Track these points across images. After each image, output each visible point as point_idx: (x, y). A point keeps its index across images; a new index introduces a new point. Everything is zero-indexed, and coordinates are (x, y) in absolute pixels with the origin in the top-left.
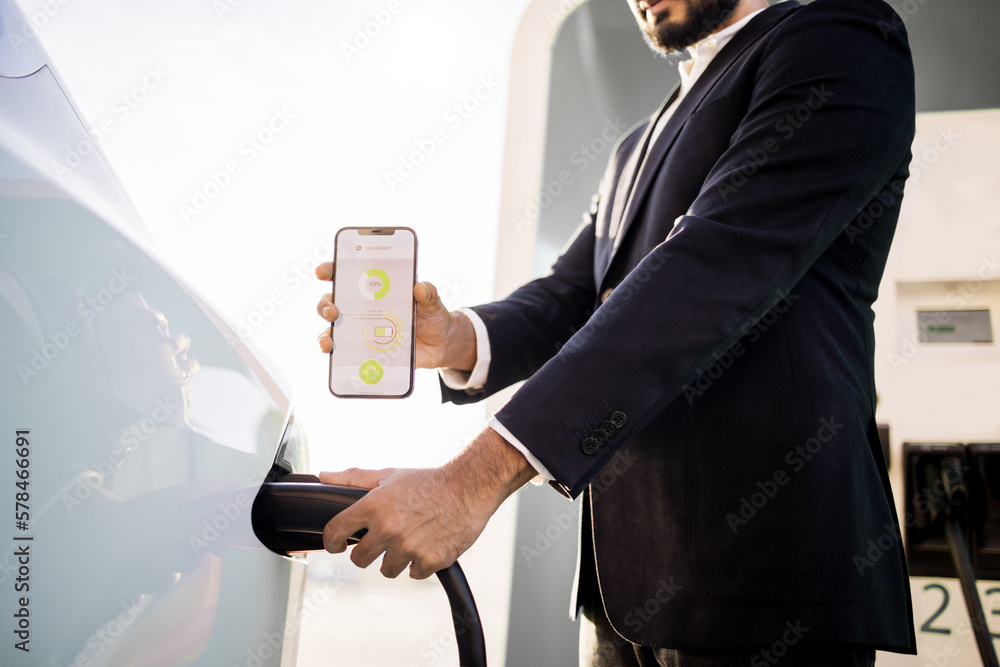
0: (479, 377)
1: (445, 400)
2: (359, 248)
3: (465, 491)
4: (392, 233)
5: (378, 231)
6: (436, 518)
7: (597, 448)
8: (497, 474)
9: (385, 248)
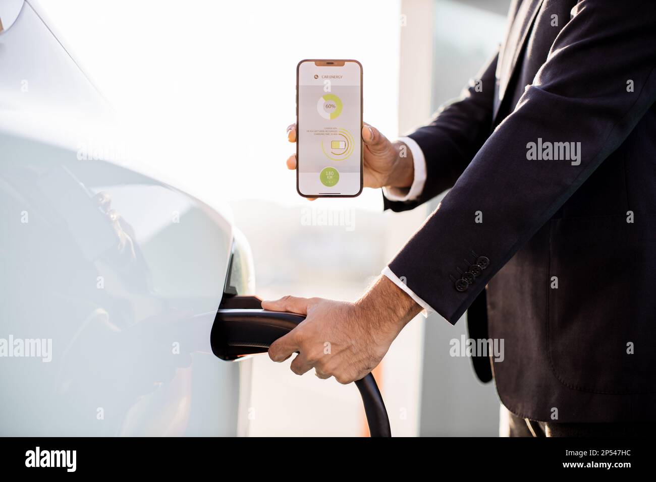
0: (416, 190)
1: (386, 208)
2: (316, 77)
3: (371, 326)
4: (343, 65)
5: (330, 63)
6: (349, 348)
7: (467, 285)
8: (395, 312)
9: (337, 77)
